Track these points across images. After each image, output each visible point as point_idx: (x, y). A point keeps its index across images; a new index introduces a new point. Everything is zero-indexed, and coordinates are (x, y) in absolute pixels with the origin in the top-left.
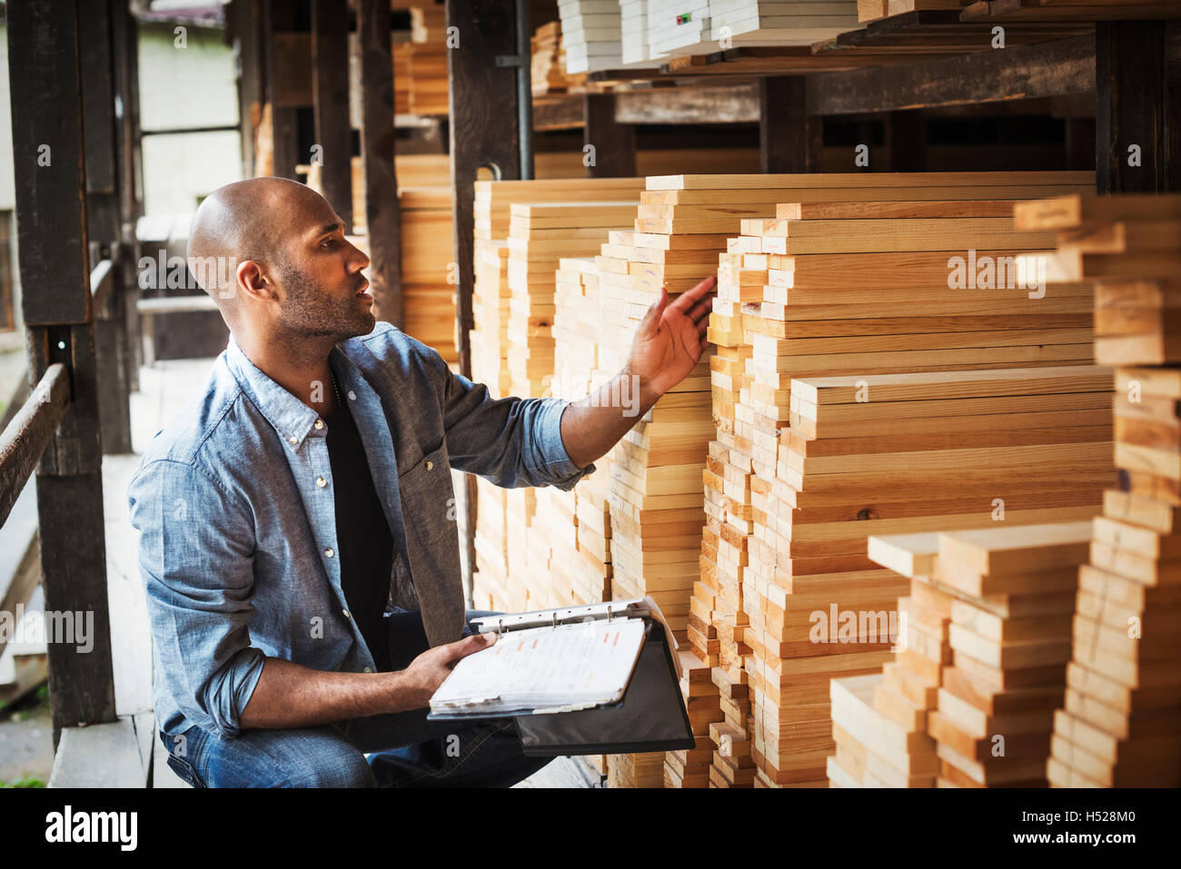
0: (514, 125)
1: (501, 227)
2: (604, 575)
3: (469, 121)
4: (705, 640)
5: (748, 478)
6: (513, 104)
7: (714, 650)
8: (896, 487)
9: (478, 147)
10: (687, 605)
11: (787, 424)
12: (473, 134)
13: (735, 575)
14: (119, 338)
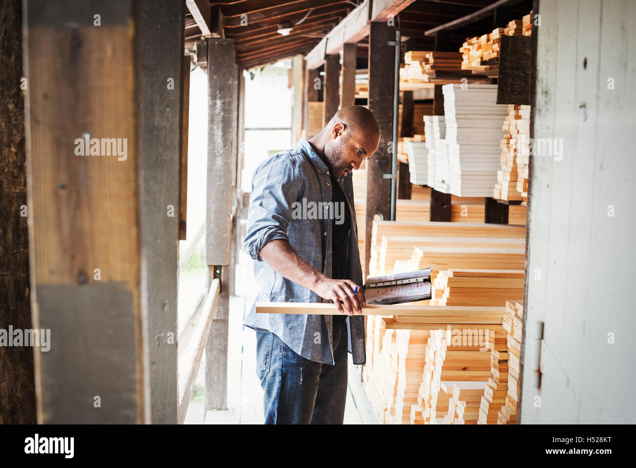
0: (389, 200)
1: (379, 241)
2: (396, 377)
3: (372, 198)
4: (421, 402)
5: (435, 353)
6: (389, 192)
7: (423, 405)
8: (475, 361)
9: (375, 208)
10: (418, 390)
11: (445, 339)
12: (373, 203)
13: (429, 382)
14: (233, 247)
